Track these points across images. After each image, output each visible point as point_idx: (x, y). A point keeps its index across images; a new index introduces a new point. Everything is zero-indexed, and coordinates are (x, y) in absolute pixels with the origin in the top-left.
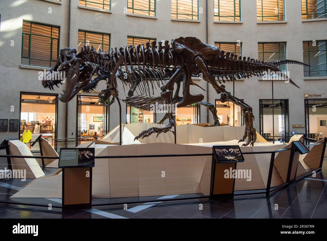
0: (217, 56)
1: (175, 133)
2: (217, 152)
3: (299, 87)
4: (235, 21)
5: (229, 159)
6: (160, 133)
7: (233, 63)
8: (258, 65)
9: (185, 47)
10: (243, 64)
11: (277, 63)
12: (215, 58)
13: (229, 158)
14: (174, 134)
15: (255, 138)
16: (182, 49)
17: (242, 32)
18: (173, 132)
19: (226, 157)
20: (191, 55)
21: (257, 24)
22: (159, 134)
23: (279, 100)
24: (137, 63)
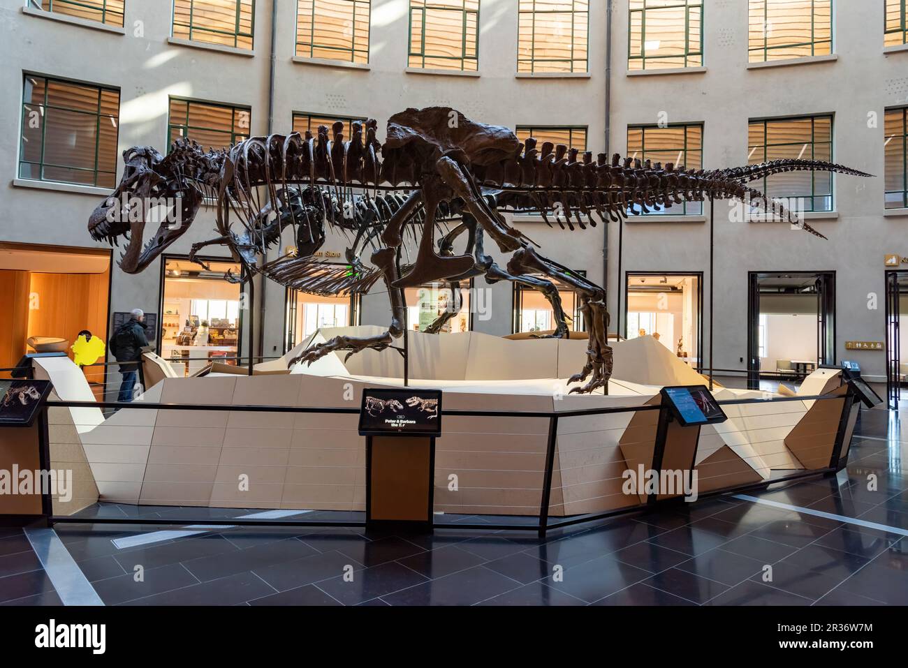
0: (509, 153)
1: (404, 352)
2: (370, 405)
3: (821, 236)
4: (686, 66)
5: (397, 425)
6: (356, 352)
7: (562, 171)
8: (652, 176)
9: (415, 134)
10: (596, 172)
11: (757, 170)
12: (504, 158)
13: (396, 423)
14: (402, 354)
15: (607, 372)
16: (405, 139)
17: (705, 94)
18: (399, 349)
19: (389, 421)
20: (433, 154)
21: (749, 69)
22: (354, 354)
23: (814, 274)
24: (294, 178)
